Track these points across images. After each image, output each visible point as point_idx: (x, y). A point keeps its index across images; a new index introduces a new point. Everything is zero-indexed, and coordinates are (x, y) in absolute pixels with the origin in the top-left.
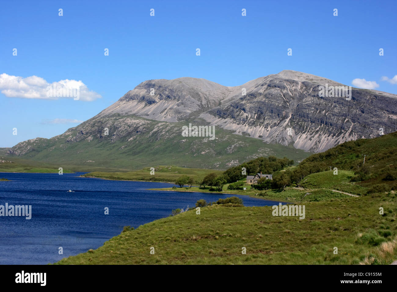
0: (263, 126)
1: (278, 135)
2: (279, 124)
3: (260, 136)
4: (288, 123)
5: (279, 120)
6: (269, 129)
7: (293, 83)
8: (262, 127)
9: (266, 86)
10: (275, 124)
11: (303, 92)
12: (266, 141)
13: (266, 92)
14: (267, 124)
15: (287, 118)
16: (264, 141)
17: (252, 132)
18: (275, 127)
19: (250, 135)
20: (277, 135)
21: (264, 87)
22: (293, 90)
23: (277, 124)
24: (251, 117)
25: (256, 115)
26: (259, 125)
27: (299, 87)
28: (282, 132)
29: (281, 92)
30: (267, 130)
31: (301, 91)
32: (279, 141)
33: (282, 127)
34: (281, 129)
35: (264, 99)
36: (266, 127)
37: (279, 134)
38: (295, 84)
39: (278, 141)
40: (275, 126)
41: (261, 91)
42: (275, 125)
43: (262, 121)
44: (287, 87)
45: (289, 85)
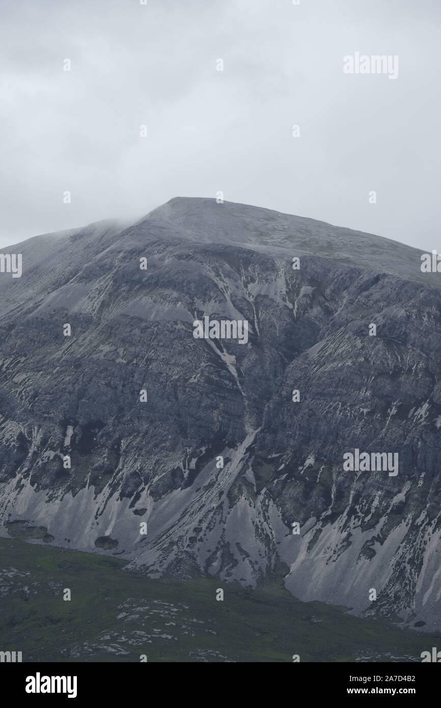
0: (114, 488)
1: (197, 530)
2: (193, 474)
3: (102, 541)
4: (243, 471)
5: (193, 455)
6: (146, 500)
7: (247, 263)
8: (106, 490)
9: (103, 283)
10: (176, 473)
11: (305, 308)
12: (139, 562)
13: (114, 312)
14: (135, 474)
15: (233, 445)
16: (129, 566)
17: (57, 520)
18: (178, 493)
19: (48, 537)
20: (192, 534)
21: (96, 285)
22: (251, 300)
23: (186, 475)
24: (44, 442)
25: (70, 431)
26: (92, 483)
27: (280, 285)
28: (218, 518)
29: (192, 311)
30: (138, 506)
31: (290, 306)
32: (209, 562)
33: (215, 491)
34: (211, 500)
35: (106, 348)
36: (130, 493)
37: (204, 525)
38: (254, 270)
39: (200, 562)
40: (172, 487)
41: (86, 306)
42: (175, 480)
43: (101, 459)
44: (221, 285)
45: (228, 275)
